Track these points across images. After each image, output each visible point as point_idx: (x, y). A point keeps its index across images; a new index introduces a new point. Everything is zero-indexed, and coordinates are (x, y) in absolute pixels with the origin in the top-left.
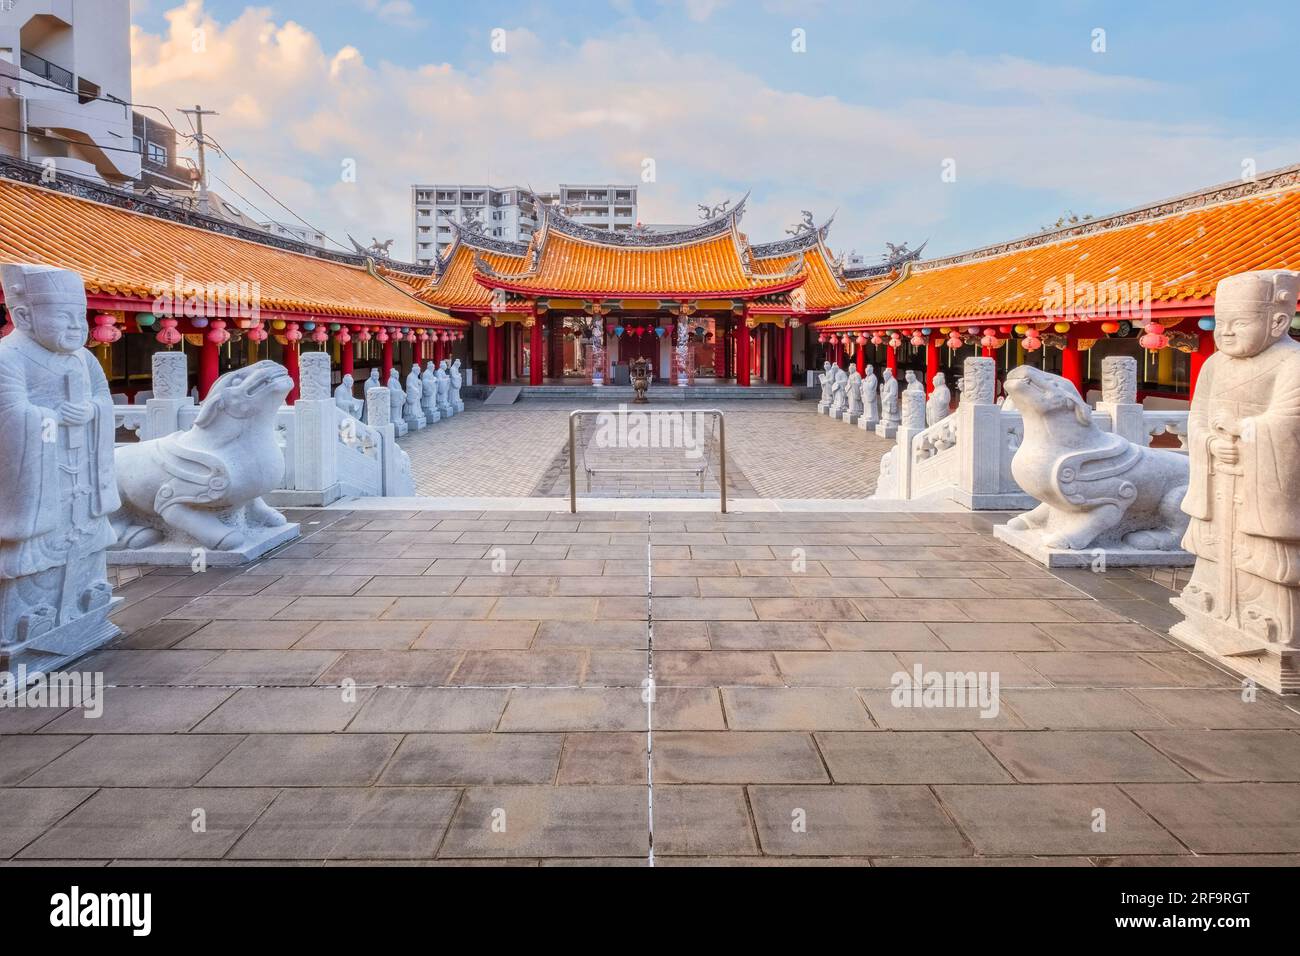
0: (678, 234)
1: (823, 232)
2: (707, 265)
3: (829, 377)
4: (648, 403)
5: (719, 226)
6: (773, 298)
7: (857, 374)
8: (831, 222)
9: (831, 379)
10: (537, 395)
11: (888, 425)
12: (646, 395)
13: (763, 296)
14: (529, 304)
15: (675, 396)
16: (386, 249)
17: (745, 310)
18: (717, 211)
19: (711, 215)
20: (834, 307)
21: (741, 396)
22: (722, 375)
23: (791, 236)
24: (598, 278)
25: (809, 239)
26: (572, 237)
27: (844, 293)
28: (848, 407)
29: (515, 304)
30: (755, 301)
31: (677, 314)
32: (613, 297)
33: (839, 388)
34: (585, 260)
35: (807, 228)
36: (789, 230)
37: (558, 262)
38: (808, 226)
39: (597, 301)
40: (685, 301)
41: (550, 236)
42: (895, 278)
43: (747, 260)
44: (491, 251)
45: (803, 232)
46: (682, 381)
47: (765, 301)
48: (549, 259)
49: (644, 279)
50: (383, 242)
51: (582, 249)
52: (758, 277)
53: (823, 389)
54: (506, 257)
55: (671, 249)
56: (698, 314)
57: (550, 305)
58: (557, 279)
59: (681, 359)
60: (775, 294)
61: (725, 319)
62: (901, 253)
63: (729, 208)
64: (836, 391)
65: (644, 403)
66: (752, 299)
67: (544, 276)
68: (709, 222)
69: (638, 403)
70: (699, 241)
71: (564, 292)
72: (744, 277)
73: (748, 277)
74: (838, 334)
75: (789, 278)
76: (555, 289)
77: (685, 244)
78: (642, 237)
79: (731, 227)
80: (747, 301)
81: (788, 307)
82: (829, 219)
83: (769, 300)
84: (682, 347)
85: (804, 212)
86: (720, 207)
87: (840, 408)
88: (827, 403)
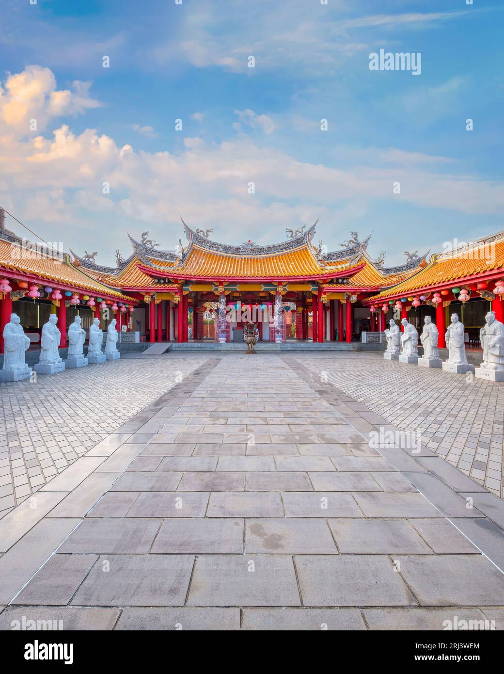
0: (274, 247)
1: (364, 244)
2: (293, 263)
3: (394, 331)
4: (256, 353)
5: (299, 242)
6: (340, 281)
8: (369, 238)
10: (181, 349)
12: (255, 348)
13: (333, 279)
14: (175, 286)
15: (274, 349)
16: (93, 258)
17: (320, 291)
19: (294, 235)
21: (319, 349)
22: (301, 337)
23: (344, 248)
25: (356, 249)
26: (207, 249)
27: (385, 279)
29: (166, 285)
30: (327, 283)
31: (275, 294)
32: (233, 282)
34: (215, 262)
35: (354, 243)
36: (343, 244)
37: (198, 262)
38: (355, 241)
39: (221, 284)
40: (280, 283)
41: (194, 249)
43: (320, 258)
45: (351, 245)
46: (279, 340)
47: (335, 283)
48: (191, 261)
49: (253, 269)
50: (90, 254)
51: (213, 256)
52: (329, 267)
53: (389, 342)
55: (269, 257)
57: (191, 288)
59: (277, 324)
60: (341, 278)
61: (301, 299)
62: (414, 258)
63: (305, 230)
64: (405, 342)
65: (253, 353)
66: (325, 282)
67: (187, 269)
68: (293, 239)
69: (249, 353)
70: (287, 251)
71: (199, 277)
72: (319, 268)
73: (322, 268)
74: (390, 303)
75: (352, 266)
76: (193, 275)
77: (278, 253)
78: (251, 250)
79: (307, 242)
80: (322, 284)
81: (350, 287)
82: (368, 236)
83: (337, 283)
84: (278, 316)
85: (352, 233)
86: (299, 230)
87: (411, 355)
88: (394, 351)
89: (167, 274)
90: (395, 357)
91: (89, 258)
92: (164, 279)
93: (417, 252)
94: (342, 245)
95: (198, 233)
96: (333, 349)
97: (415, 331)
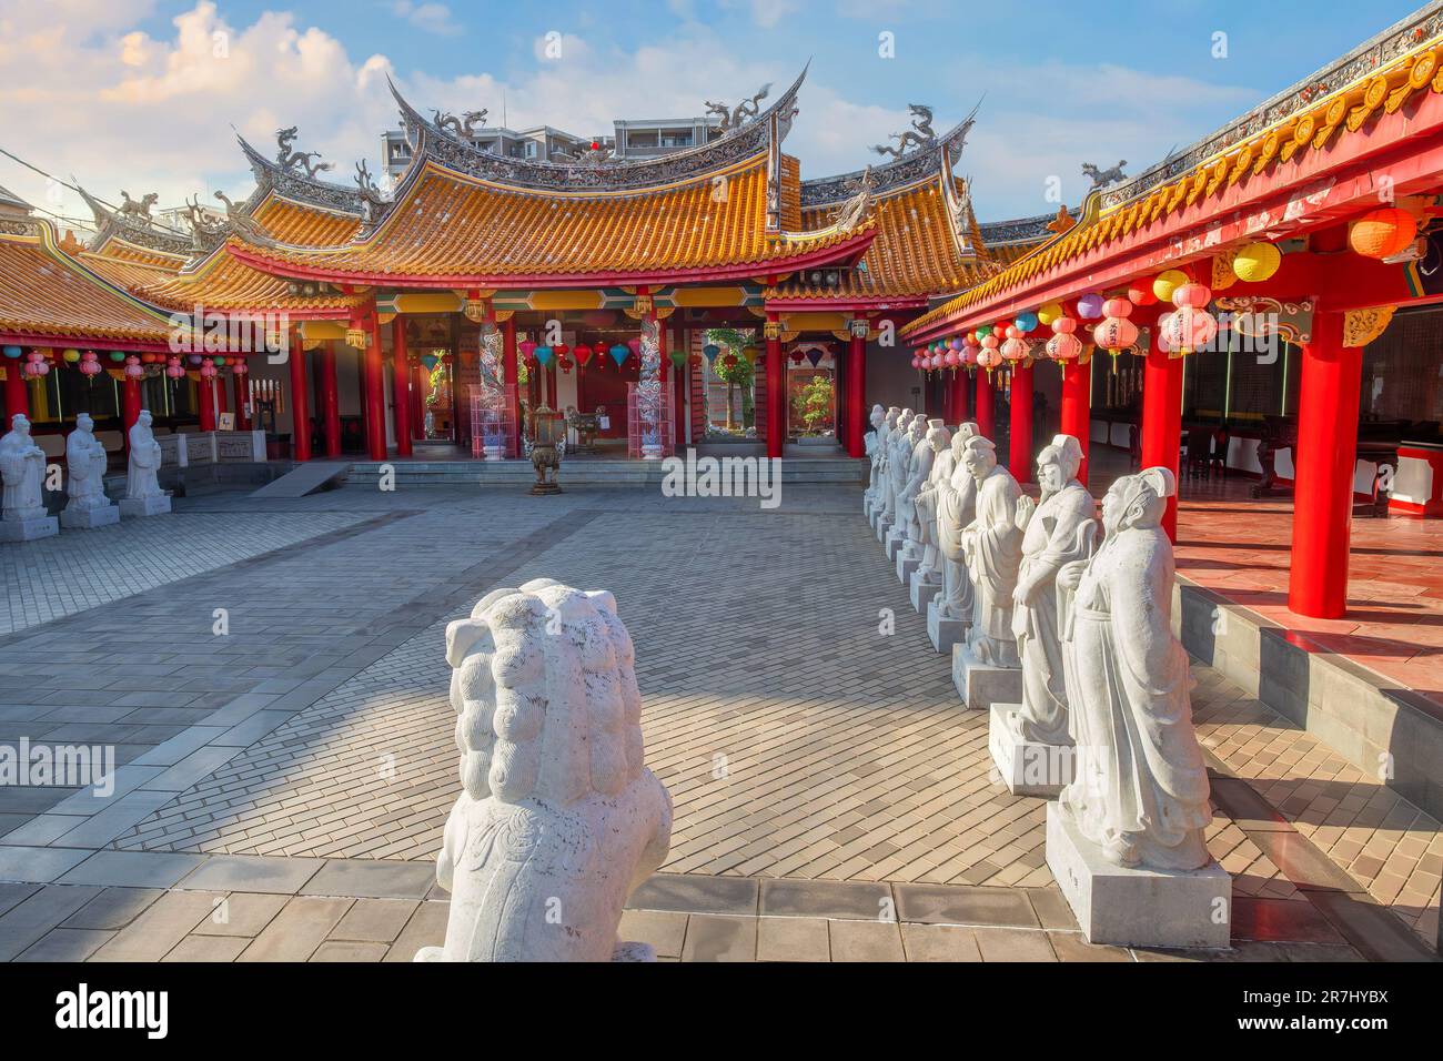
1: (952, 147)
2: (707, 220)
5: (745, 143)
8: (968, 124)
13: (797, 274)
16: (144, 211)
17: (763, 305)
18: (742, 114)
19: (730, 122)
20: (936, 293)
23: (888, 158)
25: (922, 164)
26: (470, 177)
29: (316, 303)
30: (778, 287)
35: (918, 139)
38: (923, 136)
39: (474, 294)
40: (646, 289)
41: (430, 177)
43: (774, 204)
46: (652, 451)
47: (800, 285)
48: (411, 218)
50: (138, 198)
52: (793, 236)
57: (401, 305)
59: (646, 407)
63: (765, 105)
66: (772, 281)
68: (726, 136)
69: (544, 494)
71: (403, 278)
72: (765, 238)
73: (771, 236)
75: (842, 234)
77: (681, 183)
78: (601, 173)
79: (768, 145)
82: (964, 117)
83: (807, 283)
84: (647, 382)
85: (913, 108)
86: (747, 105)
89: (315, 271)
91: (137, 212)
92: (315, 285)
94: (882, 151)
95: (441, 125)
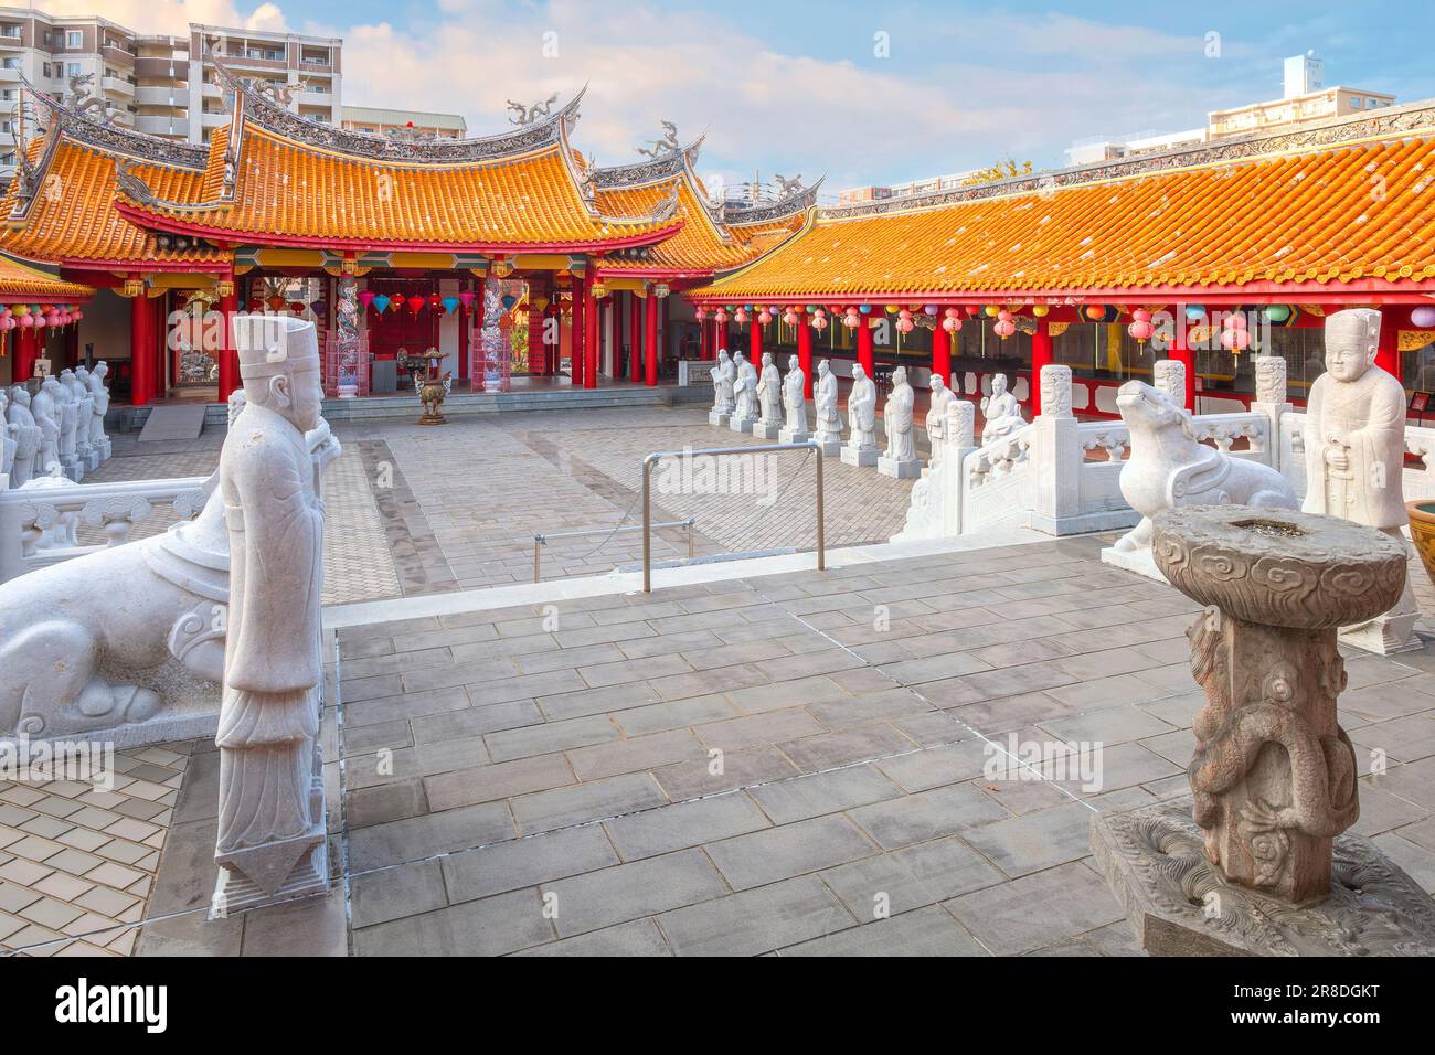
0: (476, 145)
1: (692, 154)
2: (527, 198)
3: (727, 372)
4: (444, 422)
5: (539, 136)
6: (634, 253)
7: (772, 368)
8: (703, 138)
9: (729, 374)
11: (826, 438)
12: (441, 410)
13: (618, 251)
14: (225, 257)
15: (482, 408)
17: (591, 272)
18: (536, 114)
19: (526, 118)
20: (719, 268)
21: (586, 404)
23: (647, 159)
24: (348, 214)
25: (672, 165)
26: (288, 139)
27: (727, 247)
28: (760, 414)
29: (197, 256)
30: (605, 258)
31: (484, 276)
32: (378, 246)
33: (745, 388)
34: (319, 181)
35: (668, 147)
36: (644, 149)
37: (271, 181)
38: (669, 143)
39: (350, 254)
40: (499, 257)
42: (797, 227)
43: (592, 194)
44: (126, 156)
45: (663, 153)
46: (492, 384)
47: (621, 258)
49: (429, 218)
51: (309, 161)
52: (609, 220)
53: (718, 391)
54: (157, 168)
55: (464, 170)
56: (516, 275)
57: (259, 259)
58: (274, 214)
59: (490, 349)
60: (636, 248)
61: (544, 283)
62: (793, 189)
63: (555, 108)
64: (739, 393)
65: (438, 423)
66: (601, 255)
67: (249, 208)
68: (525, 129)
69: (429, 424)
70: (508, 158)
72: (588, 219)
73: (594, 220)
74: (728, 308)
75: (658, 224)
76: (278, 232)
77: (487, 162)
78: (416, 148)
79: (559, 139)
80: (595, 257)
81: (652, 267)
82: (700, 135)
83: (628, 257)
84: (491, 329)
85: (665, 123)
86: (540, 106)
87: (747, 417)
88: (725, 409)
90: (725, 421)
92: (189, 239)
93: (799, 177)
94: (642, 152)
95: (260, 91)
96: (616, 402)
97: (752, 375)
